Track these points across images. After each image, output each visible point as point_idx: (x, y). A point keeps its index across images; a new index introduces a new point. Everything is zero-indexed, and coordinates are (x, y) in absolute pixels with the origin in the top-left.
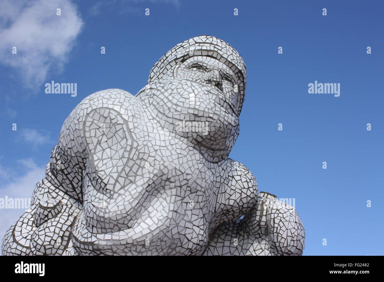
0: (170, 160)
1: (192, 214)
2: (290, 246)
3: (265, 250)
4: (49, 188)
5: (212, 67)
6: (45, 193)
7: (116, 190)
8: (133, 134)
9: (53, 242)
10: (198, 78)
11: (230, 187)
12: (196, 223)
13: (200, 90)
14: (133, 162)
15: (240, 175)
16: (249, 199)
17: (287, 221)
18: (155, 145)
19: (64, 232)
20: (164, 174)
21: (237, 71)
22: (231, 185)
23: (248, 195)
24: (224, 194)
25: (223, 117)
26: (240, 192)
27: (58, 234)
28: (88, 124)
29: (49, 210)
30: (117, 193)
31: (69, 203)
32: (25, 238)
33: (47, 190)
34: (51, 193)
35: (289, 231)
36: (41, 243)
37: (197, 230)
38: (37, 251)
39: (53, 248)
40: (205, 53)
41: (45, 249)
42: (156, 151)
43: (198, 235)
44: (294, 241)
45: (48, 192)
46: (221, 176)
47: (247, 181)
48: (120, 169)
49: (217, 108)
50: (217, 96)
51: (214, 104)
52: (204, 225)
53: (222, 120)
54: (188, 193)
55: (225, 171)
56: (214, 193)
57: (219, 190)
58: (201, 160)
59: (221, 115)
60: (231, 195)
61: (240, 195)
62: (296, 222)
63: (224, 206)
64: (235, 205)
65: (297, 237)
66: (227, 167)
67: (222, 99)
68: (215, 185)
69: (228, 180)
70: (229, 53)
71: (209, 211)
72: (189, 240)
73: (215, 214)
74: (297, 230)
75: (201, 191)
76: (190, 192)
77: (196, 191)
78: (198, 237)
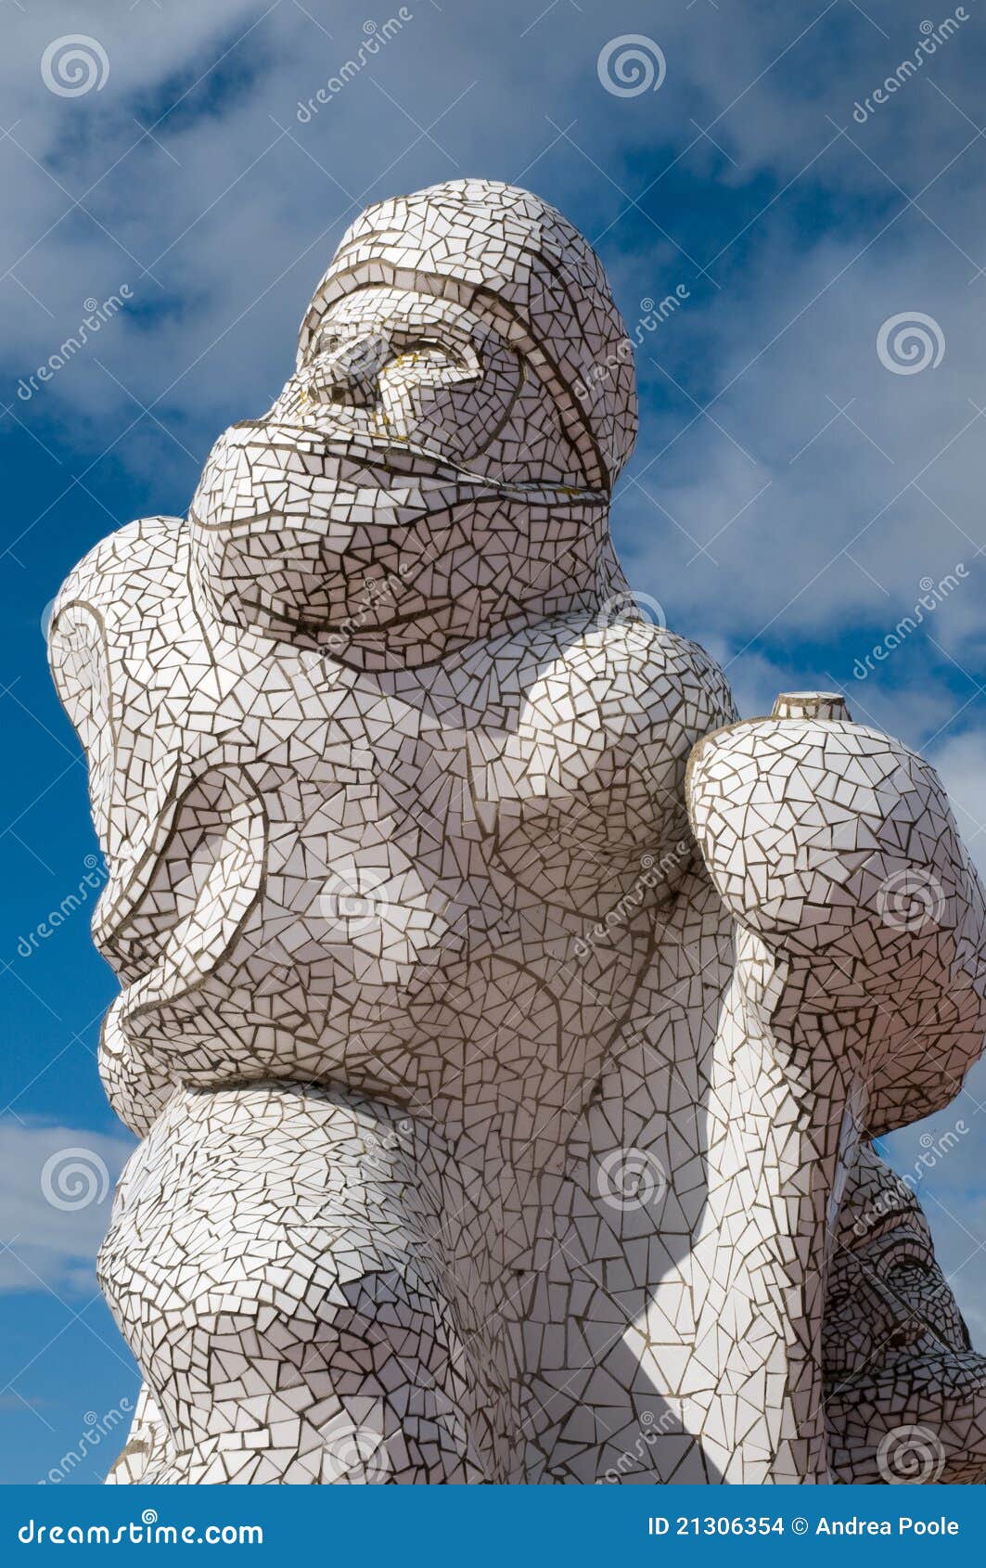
11: (515, 734)
12: (387, 894)
15: (546, 679)
16: (591, 758)
17: (736, 806)
21: (468, 293)
22: (519, 724)
23: (578, 746)
24: (498, 764)
25: (324, 514)
26: (550, 740)
35: (750, 842)
44: (781, 877)
46: (463, 705)
47: (570, 693)
49: (296, 493)
50: (291, 448)
51: (284, 480)
52: (430, 892)
53: (321, 527)
54: (312, 802)
55: (481, 681)
56: (442, 772)
57: (468, 755)
58: (332, 679)
59: (314, 512)
60: (529, 761)
61: (553, 751)
62: (785, 800)
63: (518, 804)
64: (556, 792)
65: (795, 857)
66: (494, 664)
67: (311, 453)
68: (439, 745)
69: (501, 711)
70: (429, 240)
71: (446, 838)
72: (373, 956)
73: (496, 841)
74: (792, 829)
75: (358, 783)
76: (318, 798)
77: (339, 787)
78: (407, 938)
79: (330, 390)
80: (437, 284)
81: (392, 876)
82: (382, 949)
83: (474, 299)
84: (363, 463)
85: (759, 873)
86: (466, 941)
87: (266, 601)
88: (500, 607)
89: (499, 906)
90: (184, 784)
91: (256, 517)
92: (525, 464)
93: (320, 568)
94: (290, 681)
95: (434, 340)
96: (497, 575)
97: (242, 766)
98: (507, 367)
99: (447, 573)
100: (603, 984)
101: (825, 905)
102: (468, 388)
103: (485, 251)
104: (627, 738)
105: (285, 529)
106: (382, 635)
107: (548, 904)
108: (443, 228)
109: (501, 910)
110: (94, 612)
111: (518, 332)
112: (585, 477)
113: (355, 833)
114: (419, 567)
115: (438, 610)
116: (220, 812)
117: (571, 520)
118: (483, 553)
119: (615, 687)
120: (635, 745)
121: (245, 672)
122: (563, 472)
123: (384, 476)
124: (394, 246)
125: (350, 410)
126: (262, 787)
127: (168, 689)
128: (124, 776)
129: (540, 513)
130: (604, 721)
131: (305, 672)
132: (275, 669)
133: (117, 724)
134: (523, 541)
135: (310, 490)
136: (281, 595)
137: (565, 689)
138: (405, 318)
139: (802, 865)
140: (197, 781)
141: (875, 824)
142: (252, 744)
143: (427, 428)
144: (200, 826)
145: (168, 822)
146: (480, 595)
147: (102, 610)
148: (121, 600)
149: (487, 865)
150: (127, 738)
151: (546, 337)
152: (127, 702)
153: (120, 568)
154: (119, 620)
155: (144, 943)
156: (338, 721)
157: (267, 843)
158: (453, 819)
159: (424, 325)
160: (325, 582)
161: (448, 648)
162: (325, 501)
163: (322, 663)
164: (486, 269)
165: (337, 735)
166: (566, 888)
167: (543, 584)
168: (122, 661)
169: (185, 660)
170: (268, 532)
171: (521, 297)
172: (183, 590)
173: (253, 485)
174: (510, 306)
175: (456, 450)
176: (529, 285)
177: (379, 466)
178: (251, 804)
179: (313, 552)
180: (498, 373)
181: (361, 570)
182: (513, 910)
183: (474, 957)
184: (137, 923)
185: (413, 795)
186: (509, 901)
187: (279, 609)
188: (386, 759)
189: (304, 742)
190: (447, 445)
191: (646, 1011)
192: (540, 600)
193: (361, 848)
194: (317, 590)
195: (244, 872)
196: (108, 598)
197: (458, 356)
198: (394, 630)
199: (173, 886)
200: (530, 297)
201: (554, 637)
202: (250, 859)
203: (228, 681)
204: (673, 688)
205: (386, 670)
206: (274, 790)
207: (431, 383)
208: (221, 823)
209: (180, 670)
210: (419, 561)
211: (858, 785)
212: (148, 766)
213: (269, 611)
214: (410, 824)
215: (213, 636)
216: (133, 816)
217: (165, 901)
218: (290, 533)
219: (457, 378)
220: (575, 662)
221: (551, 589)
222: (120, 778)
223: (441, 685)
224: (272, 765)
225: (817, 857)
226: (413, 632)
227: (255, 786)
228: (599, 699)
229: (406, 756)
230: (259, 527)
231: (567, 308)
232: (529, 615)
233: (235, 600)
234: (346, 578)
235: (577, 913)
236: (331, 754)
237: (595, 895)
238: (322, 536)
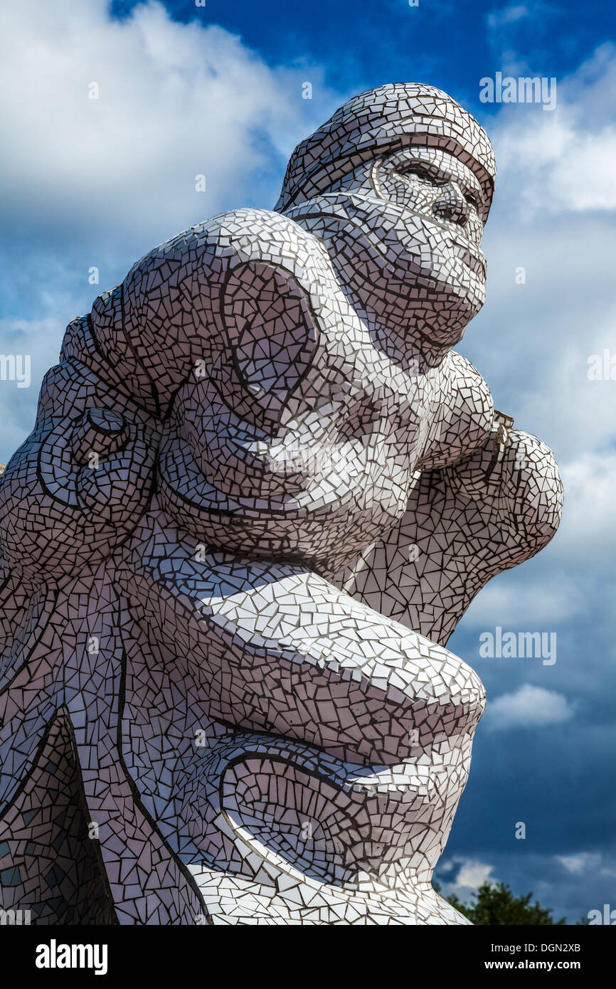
0: (378, 369)
1: (395, 464)
2: (541, 522)
3: (490, 524)
4: (95, 386)
5: (446, 177)
6: (90, 395)
7: (283, 421)
8: (319, 319)
9: (125, 500)
10: (425, 202)
11: (452, 410)
12: (397, 480)
13: (438, 238)
14: (317, 373)
15: (470, 388)
17: (541, 476)
18: (355, 341)
19: (145, 481)
20: (366, 396)
22: (455, 406)
26: (468, 420)
27: (136, 485)
28: (230, 290)
29: (112, 436)
30: (285, 426)
31: (138, 420)
32: (66, 487)
33: (92, 390)
34: (102, 396)
35: (543, 494)
36: (104, 500)
37: (397, 490)
38: (94, 514)
39: (126, 510)
40: (434, 142)
41: (111, 512)
42: (355, 352)
44: (549, 513)
45: (96, 394)
48: (291, 383)
55: (447, 380)
56: (427, 423)
57: (435, 416)
68: (432, 409)
69: (450, 397)
137: (479, 396)
201: (459, 362)
220: (478, 382)
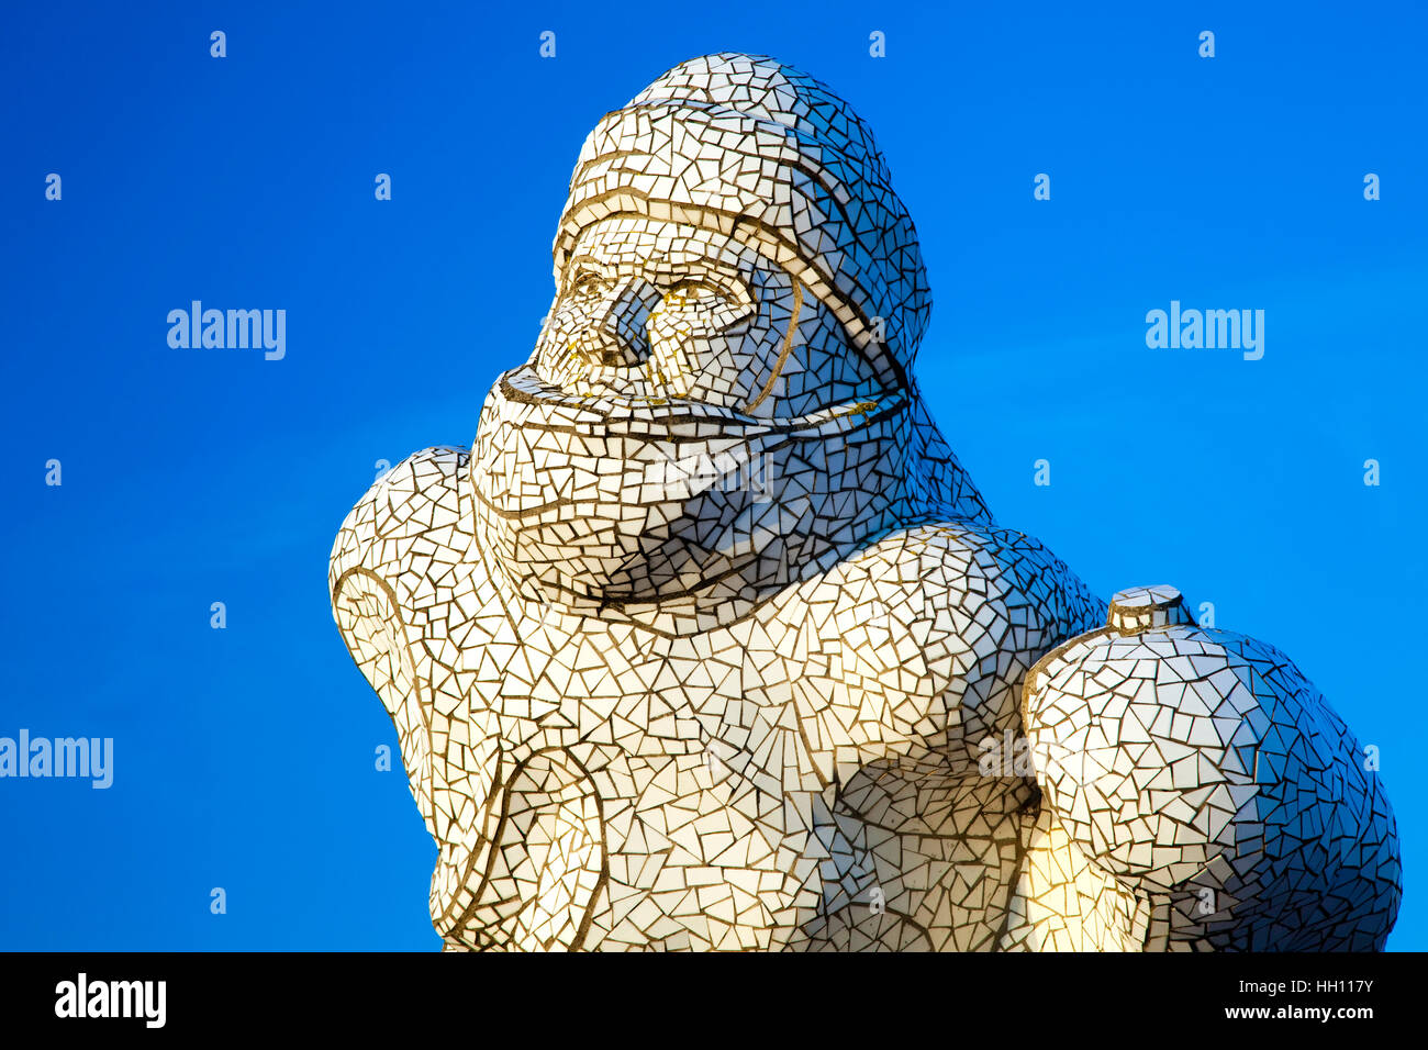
2: (1118, 846)
11: (841, 681)
16: (922, 704)
21: (727, 223)
22: (844, 671)
23: (907, 693)
24: (828, 713)
25: (615, 499)
26: (878, 688)
43: (757, 897)
44: (1126, 823)
46: (783, 658)
47: (890, 639)
49: (583, 478)
50: (571, 431)
51: (569, 465)
52: (777, 852)
53: (613, 512)
54: (643, 777)
55: (799, 629)
56: (772, 729)
57: (796, 708)
58: (645, 651)
59: (605, 497)
60: (859, 708)
61: (883, 699)
62: (1120, 744)
63: (855, 750)
64: (890, 736)
65: (1137, 802)
66: (809, 610)
67: (592, 435)
68: (765, 702)
69: (823, 659)
70: (681, 164)
71: (785, 794)
72: (729, 924)
73: (838, 789)
74: (1131, 774)
75: (687, 753)
76: (649, 773)
77: (670, 758)
78: (760, 902)
79: (600, 354)
80: (694, 216)
81: (735, 841)
82: (736, 915)
83: (735, 228)
84: (647, 438)
85: (1103, 820)
86: (822, 896)
87: (566, 582)
88: (808, 548)
89: (850, 850)
90: (508, 770)
91: (546, 507)
92: (813, 392)
93: (618, 551)
94: (603, 658)
95: (700, 278)
96: (800, 520)
97: (566, 749)
98: (780, 293)
99: (747, 529)
100: (974, 900)
101: (1174, 846)
102: (743, 328)
103: (740, 173)
104: (956, 680)
105: (577, 518)
106: (689, 599)
107: (901, 835)
108: (692, 149)
109: (853, 854)
110: (383, 583)
111: (786, 254)
112: (879, 382)
113: (691, 802)
114: (719, 530)
115: (743, 567)
116: (549, 793)
117: (869, 441)
118: (782, 501)
119: (937, 627)
120: (965, 684)
121: (555, 652)
122: (854, 385)
123: (669, 447)
124: (642, 173)
125: (623, 372)
126: (590, 768)
127: (476, 672)
128: (443, 760)
129: (835, 444)
130: (929, 666)
131: (617, 645)
132: (586, 646)
133: (428, 709)
134: (822, 478)
135: (596, 474)
136: (581, 578)
137: (886, 635)
138: (666, 259)
139: (1145, 809)
140: (521, 766)
141: (1216, 755)
142: (573, 727)
143: (705, 381)
144: (530, 808)
145: (497, 808)
146: (785, 543)
147: (392, 582)
148: (409, 570)
149: (832, 812)
150: (440, 723)
151: (817, 254)
152: (435, 686)
153: (400, 532)
154: (411, 594)
155: (490, 931)
156: (657, 693)
157: (603, 823)
158: (790, 775)
159: (688, 264)
160: (626, 563)
161: (759, 601)
162: (612, 484)
163: (632, 634)
164: (743, 194)
165: (658, 707)
166: (919, 816)
167: (849, 511)
168: (422, 640)
169: (490, 639)
170: (559, 522)
171: (785, 217)
172: (473, 555)
173: (537, 471)
174: (774, 230)
175: (740, 398)
176: (790, 203)
177: (663, 438)
178: (582, 785)
179: (609, 537)
180: (771, 302)
181: (660, 547)
182: (865, 851)
183: (831, 910)
184: (479, 913)
185: (745, 756)
186: (860, 843)
187: (582, 590)
188: (712, 725)
189: (626, 719)
190: (728, 394)
191: (1023, 921)
192: (848, 529)
193: (701, 816)
194: (618, 571)
195: (584, 853)
196: (395, 569)
197: (727, 291)
198: (701, 593)
199: (511, 872)
200: (794, 216)
201: (868, 570)
202: (588, 838)
203: (538, 663)
204: (998, 614)
205: (700, 632)
206: (603, 768)
207: (703, 332)
208: (553, 803)
209: (486, 650)
210: (718, 525)
211: (1194, 716)
212: (466, 749)
213: (571, 591)
214: (747, 786)
215: (515, 608)
216: (458, 800)
217: (507, 889)
218: (583, 521)
219: (729, 320)
220: (893, 602)
221: (858, 513)
222: (439, 762)
223: (758, 640)
224: (596, 745)
225: (1160, 800)
226: (721, 592)
227: (582, 768)
228: (921, 643)
229: (732, 718)
230: (550, 516)
231: (836, 215)
232: (839, 548)
233: (533, 580)
234: (646, 556)
235: (934, 835)
236: (655, 728)
237: (951, 814)
238: (616, 521)
